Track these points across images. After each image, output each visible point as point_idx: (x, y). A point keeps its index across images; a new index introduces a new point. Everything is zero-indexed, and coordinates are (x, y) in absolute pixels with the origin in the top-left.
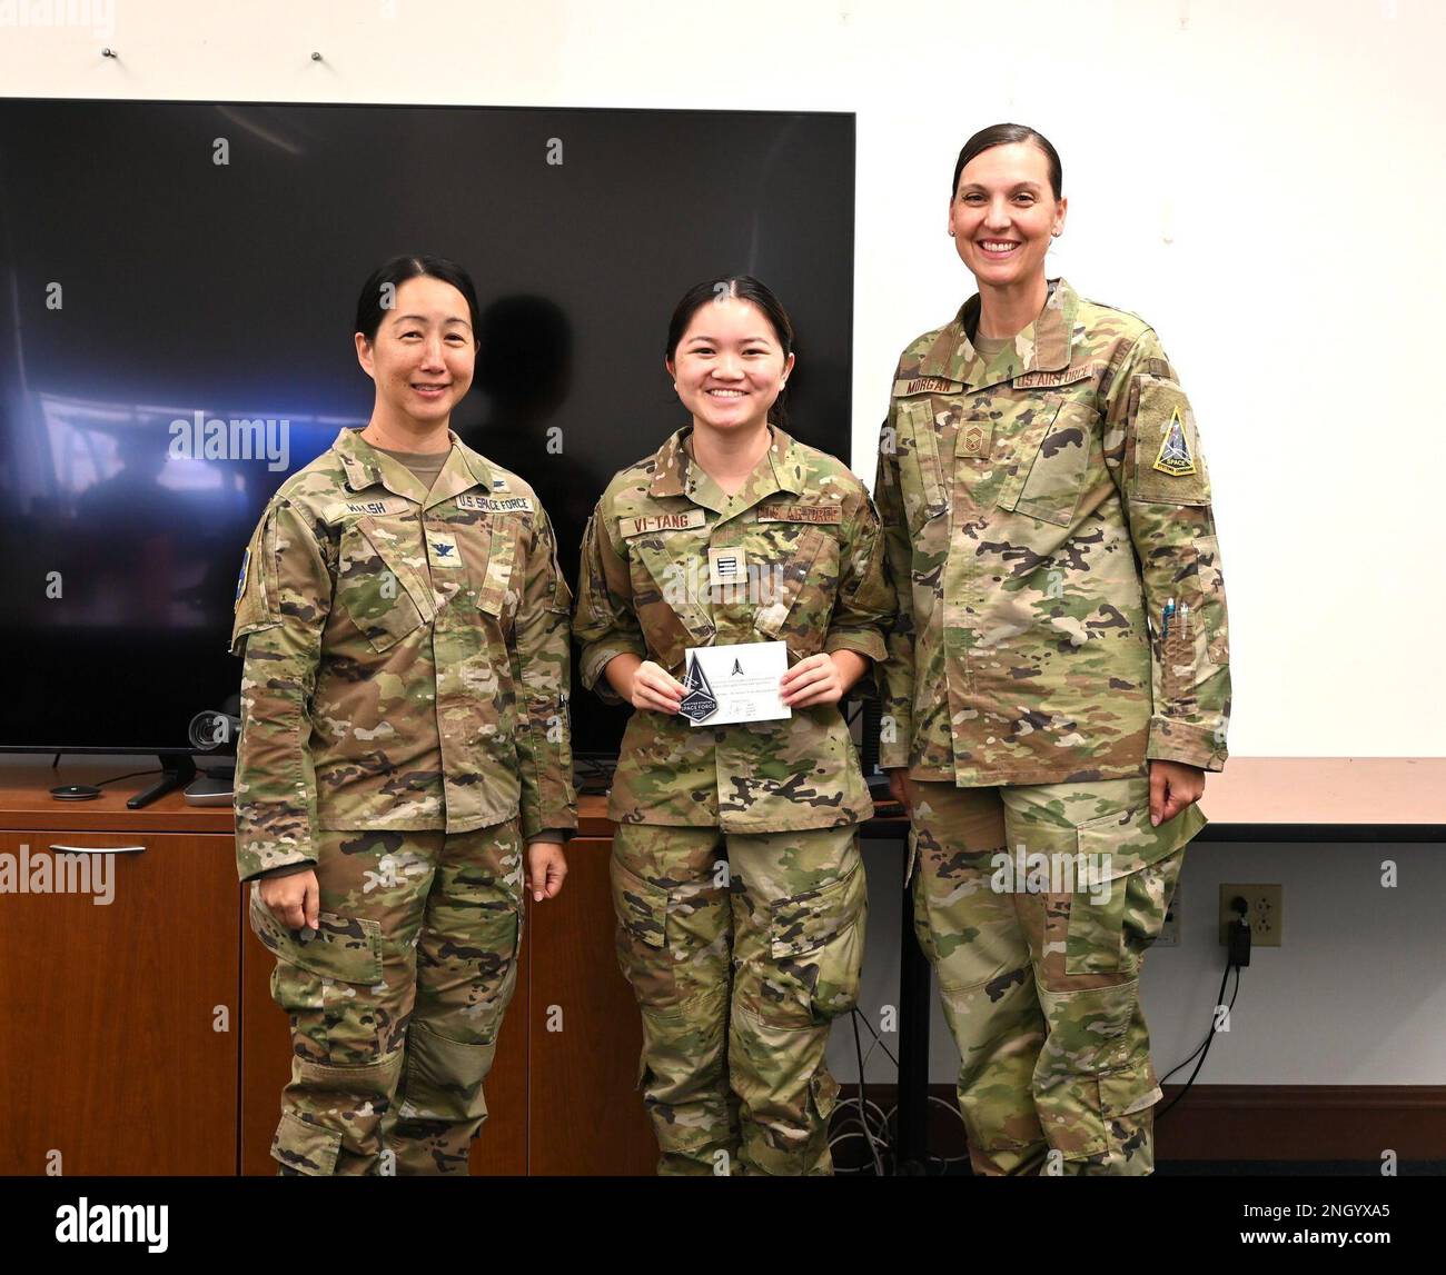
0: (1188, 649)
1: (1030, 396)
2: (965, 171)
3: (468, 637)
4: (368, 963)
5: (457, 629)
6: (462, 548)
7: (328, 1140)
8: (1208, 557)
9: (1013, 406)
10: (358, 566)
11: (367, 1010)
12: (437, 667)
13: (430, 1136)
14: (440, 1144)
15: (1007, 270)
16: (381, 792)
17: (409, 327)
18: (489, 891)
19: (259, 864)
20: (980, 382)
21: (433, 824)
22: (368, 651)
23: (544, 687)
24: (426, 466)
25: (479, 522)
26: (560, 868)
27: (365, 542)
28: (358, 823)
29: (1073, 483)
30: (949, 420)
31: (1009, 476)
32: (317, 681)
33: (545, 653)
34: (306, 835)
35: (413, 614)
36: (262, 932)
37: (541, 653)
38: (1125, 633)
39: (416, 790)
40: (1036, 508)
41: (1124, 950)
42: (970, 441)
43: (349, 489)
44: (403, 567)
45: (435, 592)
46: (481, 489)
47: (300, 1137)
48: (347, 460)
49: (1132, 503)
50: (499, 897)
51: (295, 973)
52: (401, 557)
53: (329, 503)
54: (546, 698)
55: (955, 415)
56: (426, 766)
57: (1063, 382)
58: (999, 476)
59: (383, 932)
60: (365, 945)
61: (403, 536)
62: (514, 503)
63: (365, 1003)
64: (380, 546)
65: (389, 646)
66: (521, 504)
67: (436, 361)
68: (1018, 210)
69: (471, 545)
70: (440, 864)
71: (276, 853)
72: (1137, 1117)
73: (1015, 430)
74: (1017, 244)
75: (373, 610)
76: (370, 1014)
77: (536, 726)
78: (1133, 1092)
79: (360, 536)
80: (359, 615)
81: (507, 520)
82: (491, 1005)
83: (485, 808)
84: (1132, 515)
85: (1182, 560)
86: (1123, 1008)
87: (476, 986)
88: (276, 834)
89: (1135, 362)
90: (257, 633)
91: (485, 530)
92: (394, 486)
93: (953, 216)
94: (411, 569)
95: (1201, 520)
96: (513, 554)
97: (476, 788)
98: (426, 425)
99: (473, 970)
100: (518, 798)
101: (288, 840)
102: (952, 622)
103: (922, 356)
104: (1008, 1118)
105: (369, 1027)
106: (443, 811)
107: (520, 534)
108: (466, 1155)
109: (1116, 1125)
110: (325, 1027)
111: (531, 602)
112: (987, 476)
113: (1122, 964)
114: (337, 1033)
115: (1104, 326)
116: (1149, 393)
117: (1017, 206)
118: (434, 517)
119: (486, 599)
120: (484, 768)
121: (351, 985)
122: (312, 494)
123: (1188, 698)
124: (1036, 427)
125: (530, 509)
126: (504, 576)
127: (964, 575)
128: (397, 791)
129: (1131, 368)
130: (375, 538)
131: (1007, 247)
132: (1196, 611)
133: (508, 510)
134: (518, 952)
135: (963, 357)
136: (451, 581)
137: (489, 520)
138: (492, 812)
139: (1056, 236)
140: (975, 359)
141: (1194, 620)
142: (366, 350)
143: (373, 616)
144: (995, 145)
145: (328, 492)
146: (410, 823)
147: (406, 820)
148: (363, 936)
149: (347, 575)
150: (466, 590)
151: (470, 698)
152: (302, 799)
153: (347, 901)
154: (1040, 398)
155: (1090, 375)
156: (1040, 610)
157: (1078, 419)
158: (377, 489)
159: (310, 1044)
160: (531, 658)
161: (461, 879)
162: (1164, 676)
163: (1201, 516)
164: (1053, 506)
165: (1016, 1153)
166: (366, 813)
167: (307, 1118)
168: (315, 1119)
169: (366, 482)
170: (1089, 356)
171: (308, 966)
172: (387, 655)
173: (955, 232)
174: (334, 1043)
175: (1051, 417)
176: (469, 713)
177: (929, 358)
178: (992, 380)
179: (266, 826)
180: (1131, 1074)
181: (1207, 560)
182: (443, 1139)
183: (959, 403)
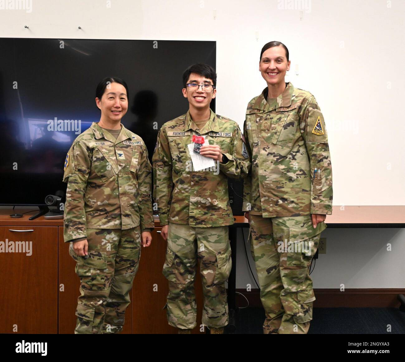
0: (320, 182)
1: (281, 113)
2: (263, 54)
3: (127, 178)
4: (103, 264)
5: (124, 176)
6: (125, 155)
7: (91, 310)
8: (326, 157)
9: (276, 116)
10: (98, 159)
11: (103, 276)
12: (119, 186)
13: (115, 307)
14: (118, 309)
15: (275, 80)
16: (105, 219)
17: (111, 96)
18: (133, 244)
19: (72, 238)
20: (268, 110)
21: (118, 227)
22: (101, 181)
23: (145, 191)
24: (116, 133)
25: (129, 148)
26: (150, 238)
27: (100, 153)
28: (98, 227)
29: (291, 136)
30: (260, 120)
31: (275, 135)
32: (86, 189)
33: (145, 182)
34: (85, 230)
35: (113, 172)
36: (73, 256)
37: (144, 182)
38: (306, 177)
39: (114, 218)
40: (282, 143)
41: (302, 260)
42: (264, 125)
43: (95, 139)
44: (110, 159)
45: (118, 166)
46: (129, 139)
47: (84, 310)
48: (95, 131)
49: (307, 142)
50: (135, 246)
51: (82, 267)
52: (109, 156)
53: (90, 142)
54: (146, 194)
55: (261, 118)
56: (117, 212)
57: (289, 110)
58: (272, 135)
59: (107, 255)
60: (102, 259)
61: (110, 151)
62: (138, 142)
63: (102, 274)
64: (104, 154)
65: (106, 180)
66: (140, 143)
67: (118, 105)
68: (278, 64)
69: (127, 154)
70: (121, 237)
71: (77, 235)
72: (308, 304)
73: (277, 122)
74: (278, 73)
75: (102, 171)
76: (103, 277)
77: (144, 201)
78: (307, 297)
79: (99, 151)
80: (99, 172)
81: (136, 147)
82: (132, 274)
83: (132, 223)
84: (307, 145)
85: (319, 158)
86: (303, 275)
87: (129, 268)
88: (77, 230)
89: (308, 104)
90: (71, 176)
91: (131, 150)
92: (107, 138)
93: (260, 66)
94: (112, 160)
95: (325, 147)
96: (138, 156)
97: (129, 218)
98: (115, 122)
99: (128, 264)
100: (139, 220)
101: (80, 231)
102: (261, 174)
103: (253, 103)
104: (272, 304)
105: (103, 281)
106: (121, 224)
107: (140, 151)
108: (124, 313)
109: (302, 306)
110: (91, 281)
111: (142, 169)
112: (269, 135)
113: (302, 264)
114: (94, 282)
115: (300, 95)
116: (311, 112)
117: (278, 63)
118: (118, 146)
119: (132, 168)
120: (131, 212)
121: (98, 269)
122: (86, 140)
123: (320, 195)
124: (282, 121)
125: (142, 144)
126: (136, 162)
127: (264, 161)
128: (109, 219)
129: (307, 106)
130: (103, 151)
131: (275, 74)
132: (322, 171)
133: (136, 144)
134: (139, 260)
135: (263, 103)
136: (122, 163)
137: (132, 147)
138: (133, 224)
139: (288, 71)
140: (266, 104)
141: (322, 174)
142: (99, 102)
143: (102, 172)
144: (271, 47)
145: (90, 139)
146: (112, 227)
147: (111, 226)
148: (102, 257)
149: (95, 161)
150: (126, 166)
151: (128, 194)
152: (84, 220)
153: (98, 247)
154: (283, 114)
155: (296, 107)
156: (283, 171)
157: (293, 119)
158: (103, 139)
159: (86, 285)
160: (142, 184)
161: (126, 241)
162: (314, 189)
163: (325, 146)
164: (286, 143)
165: (275, 314)
166: (101, 224)
167: (85, 305)
168: (87, 305)
169: (100, 137)
170: (296, 103)
171: (87, 265)
172: (105, 182)
173: (261, 70)
174: (93, 285)
175: (286, 119)
176: (127, 198)
177: (255, 104)
178: (271, 109)
179: (75, 227)
180: (307, 293)
181: (326, 158)
182: (118, 308)
183: (262, 115)
